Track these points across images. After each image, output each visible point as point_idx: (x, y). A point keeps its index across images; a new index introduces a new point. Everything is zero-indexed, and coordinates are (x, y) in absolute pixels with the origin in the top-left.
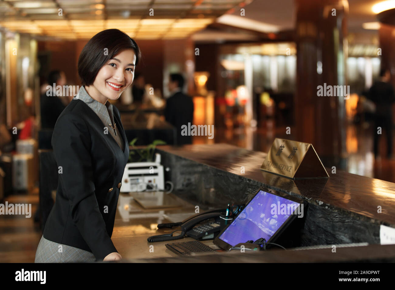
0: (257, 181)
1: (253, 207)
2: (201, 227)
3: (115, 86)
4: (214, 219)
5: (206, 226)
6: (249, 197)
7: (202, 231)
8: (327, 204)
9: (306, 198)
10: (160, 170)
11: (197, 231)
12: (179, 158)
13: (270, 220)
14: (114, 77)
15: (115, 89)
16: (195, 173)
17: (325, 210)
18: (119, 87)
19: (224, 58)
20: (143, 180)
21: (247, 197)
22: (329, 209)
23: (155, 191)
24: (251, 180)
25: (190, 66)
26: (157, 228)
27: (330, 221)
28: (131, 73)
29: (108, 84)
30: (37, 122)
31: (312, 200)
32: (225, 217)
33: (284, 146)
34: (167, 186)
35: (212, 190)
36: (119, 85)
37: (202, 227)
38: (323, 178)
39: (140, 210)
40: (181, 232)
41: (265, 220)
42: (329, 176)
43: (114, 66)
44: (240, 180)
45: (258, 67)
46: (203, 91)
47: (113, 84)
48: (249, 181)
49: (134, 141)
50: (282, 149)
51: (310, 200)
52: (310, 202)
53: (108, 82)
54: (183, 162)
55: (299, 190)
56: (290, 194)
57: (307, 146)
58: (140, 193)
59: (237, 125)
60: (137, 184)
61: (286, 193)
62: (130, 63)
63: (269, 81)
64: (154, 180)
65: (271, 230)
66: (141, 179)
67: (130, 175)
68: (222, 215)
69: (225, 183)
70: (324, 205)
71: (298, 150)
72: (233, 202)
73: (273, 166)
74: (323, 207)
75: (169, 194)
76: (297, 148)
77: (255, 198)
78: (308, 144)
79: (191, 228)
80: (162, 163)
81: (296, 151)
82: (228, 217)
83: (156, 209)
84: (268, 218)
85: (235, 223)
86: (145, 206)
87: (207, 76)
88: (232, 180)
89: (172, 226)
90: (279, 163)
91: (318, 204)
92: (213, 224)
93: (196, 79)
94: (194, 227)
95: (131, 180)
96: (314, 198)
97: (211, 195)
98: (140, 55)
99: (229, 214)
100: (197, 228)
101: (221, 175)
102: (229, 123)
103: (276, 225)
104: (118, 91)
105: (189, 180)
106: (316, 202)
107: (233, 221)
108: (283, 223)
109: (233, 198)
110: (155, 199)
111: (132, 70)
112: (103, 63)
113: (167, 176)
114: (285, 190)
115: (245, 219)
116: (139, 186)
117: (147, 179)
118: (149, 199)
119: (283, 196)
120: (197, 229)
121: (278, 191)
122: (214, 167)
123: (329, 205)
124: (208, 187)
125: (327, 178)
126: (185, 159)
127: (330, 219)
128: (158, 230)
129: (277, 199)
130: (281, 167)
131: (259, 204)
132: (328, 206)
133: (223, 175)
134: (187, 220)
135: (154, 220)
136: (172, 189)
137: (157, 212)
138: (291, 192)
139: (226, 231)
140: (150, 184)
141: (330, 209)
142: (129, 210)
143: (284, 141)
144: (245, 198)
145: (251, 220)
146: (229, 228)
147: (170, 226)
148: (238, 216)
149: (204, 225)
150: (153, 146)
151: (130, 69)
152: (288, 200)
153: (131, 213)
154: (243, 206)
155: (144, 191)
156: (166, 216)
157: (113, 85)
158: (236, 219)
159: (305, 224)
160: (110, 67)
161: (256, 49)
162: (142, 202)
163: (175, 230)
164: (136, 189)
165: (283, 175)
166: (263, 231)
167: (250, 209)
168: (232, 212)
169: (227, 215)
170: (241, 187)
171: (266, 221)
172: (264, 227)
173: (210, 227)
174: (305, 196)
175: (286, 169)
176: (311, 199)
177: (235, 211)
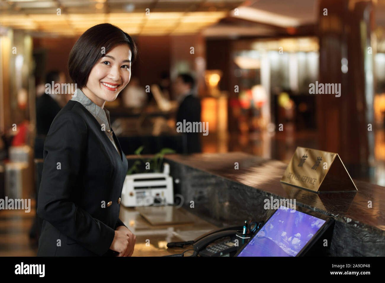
0: (277, 195)
1: (273, 224)
2: (215, 246)
3: (111, 86)
4: (229, 237)
5: (221, 245)
6: (268, 213)
7: (216, 251)
8: (356, 222)
9: (333, 215)
10: (169, 182)
11: (211, 250)
12: (189, 169)
13: (292, 239)
14: (109, 77)
15: (111, 89)
16: (207, 185)
17: (354, 228)
18: (116, 87)
19: (238, 55)
20: (150, 193)
21: (266, 213)
22: (358, 227)
23: (163, 206)
24: (271, 194)
25: (201, 63)
26: (167, 248)
27: (360, 241)
28: (127, 70)
29: (103, 84)
30: (31, 127)
31: (339, 217)
32: (242, 235)
33: (307, 156)
34: (176, 200)
35: (227, 204)
36: (114, 85)
37: (217, 246)
38: (350, 191)
39: (147, 226)
40: (193, 251)
41: (286, 239)
42: (357, 190)
43: (108, 64)
44: (259, 194)
45: (276, 65)
46: (214, 92)
47: (108, 83)
48: (268, 195)
49: (140, 150)
50: (305, 160)
51: (336, 217)
52: (336, 219)
53: (102, 82)
54: (195, 173)
55: (325, 205)
56: (315, 210)
57: (332, 156)
58: (146, 208)
59: (253, 130)
60: (143, 197)
61: (310, 209)
62: (125, 59)
63: (288, 80)
64: (163, 193)
65: (293, 250)
66: (147, 193)
67: (136, 188)
68: (238, 233)
69: (241, 198)
70: (352, 223)
71: (322, 161)
72: (250, 218)
73: (295, 178)
74: (352, 225)
75: (179, 209)
76: (321, 158)
77: (275, 214)
78: (334, 153)
79: (204, 248)
80: (171, 174)
81: (320, 161)
82: (246, 235)
83: (165, 225)
84: (290, 237)
85: (253, 242)
86: (153, 223)
87: (220, 75)
88: (249, 194)
89: (183, 245)
90: (302, 174)
91: (346, 221)
92: (228, 243)
93: (208, 79)
94: (207, 247)
95: (137, 193)
96: (341, 214)
97: (226, 210)
98: (136, 51)
99: (246, 231)
100: (211, 247)
101: (237, 188)
102: (244, 127)
103: (300, 245)
104: (114, 92)
105: (201, 192)
106: (344, 219)
107: (250, 239)
108: (307, 242)
109: (251, 214)
110: (164, 214)
111: (128, 67)
112: (94, 61)
113: (177, 189)
114: (308, 206)
115: (264, 237)
116: (145, 199)
117: (154, 192)
118: (157, 214)
119: (306, 212)
120: (211, 249)
121: (301, 206)
122: (229, 179)
123: (358, 222)
124: (222, 200)
125: (355, 191)
126: (196, 170)
127: (359, 238)
128: (167, 249)
129: (300, 216)
130: (304, 179)
131: (280, 221)
132: (356, 223)
133: (239, 188)
134: (201, 237)
135: (163, 238)
136: (182, 203)
137: (166, 229)
138: (315, 208)
139: (243, 250)
140: (158, 197)
141: (360, 227)
142: (135, 226)
143: (307, 150)
144: (263, 214)
145: (271, 239)
146: (246, 247)
147: (180, 245)
148: (256, 235)
149: (219, 244)
150: (161, 155)
151: (126, 66)
152: (313, 217)
153: (137, 230)
154: (262, 223)
155: (151, 205)
156: (176, 234)
157: (109, 86)
158: (255, 237)
159: (332, 243)
160: (104, 65)
161: (273, 45)
162: (149, 218)
163: (186, 250)
164: (143, 203)
165: (306, 188)
166: (285, 251)
167: (270, 226)
168: (250, 230)
169: (244, 233)
170: (259, 201)
171: (288, 240)
172: (286, 246)
173: (225, 247)
174: (331, 213)
175: (309, 182)
176: (337, 215)
177: (253, 229)
